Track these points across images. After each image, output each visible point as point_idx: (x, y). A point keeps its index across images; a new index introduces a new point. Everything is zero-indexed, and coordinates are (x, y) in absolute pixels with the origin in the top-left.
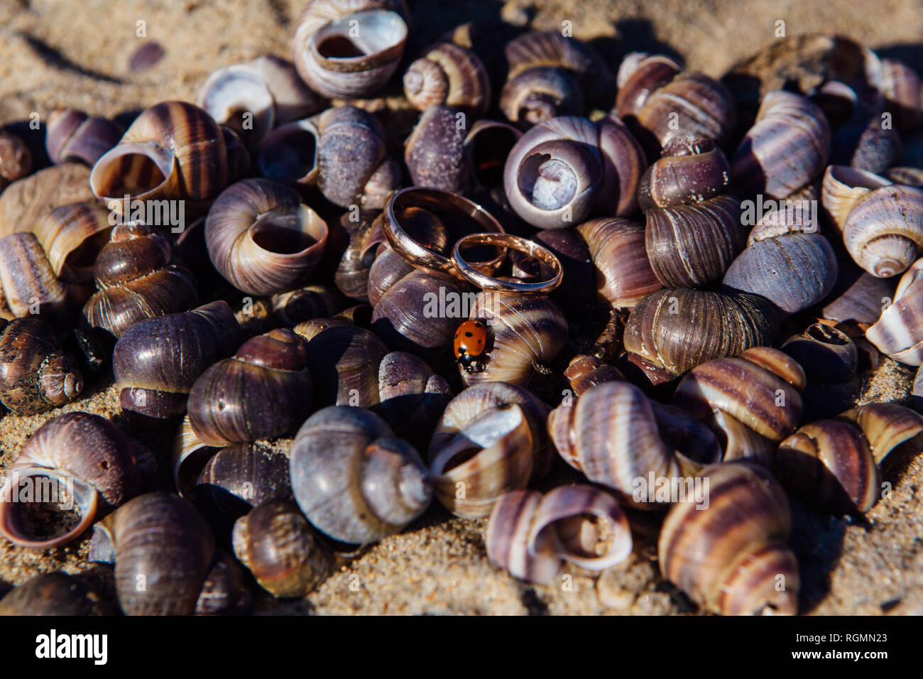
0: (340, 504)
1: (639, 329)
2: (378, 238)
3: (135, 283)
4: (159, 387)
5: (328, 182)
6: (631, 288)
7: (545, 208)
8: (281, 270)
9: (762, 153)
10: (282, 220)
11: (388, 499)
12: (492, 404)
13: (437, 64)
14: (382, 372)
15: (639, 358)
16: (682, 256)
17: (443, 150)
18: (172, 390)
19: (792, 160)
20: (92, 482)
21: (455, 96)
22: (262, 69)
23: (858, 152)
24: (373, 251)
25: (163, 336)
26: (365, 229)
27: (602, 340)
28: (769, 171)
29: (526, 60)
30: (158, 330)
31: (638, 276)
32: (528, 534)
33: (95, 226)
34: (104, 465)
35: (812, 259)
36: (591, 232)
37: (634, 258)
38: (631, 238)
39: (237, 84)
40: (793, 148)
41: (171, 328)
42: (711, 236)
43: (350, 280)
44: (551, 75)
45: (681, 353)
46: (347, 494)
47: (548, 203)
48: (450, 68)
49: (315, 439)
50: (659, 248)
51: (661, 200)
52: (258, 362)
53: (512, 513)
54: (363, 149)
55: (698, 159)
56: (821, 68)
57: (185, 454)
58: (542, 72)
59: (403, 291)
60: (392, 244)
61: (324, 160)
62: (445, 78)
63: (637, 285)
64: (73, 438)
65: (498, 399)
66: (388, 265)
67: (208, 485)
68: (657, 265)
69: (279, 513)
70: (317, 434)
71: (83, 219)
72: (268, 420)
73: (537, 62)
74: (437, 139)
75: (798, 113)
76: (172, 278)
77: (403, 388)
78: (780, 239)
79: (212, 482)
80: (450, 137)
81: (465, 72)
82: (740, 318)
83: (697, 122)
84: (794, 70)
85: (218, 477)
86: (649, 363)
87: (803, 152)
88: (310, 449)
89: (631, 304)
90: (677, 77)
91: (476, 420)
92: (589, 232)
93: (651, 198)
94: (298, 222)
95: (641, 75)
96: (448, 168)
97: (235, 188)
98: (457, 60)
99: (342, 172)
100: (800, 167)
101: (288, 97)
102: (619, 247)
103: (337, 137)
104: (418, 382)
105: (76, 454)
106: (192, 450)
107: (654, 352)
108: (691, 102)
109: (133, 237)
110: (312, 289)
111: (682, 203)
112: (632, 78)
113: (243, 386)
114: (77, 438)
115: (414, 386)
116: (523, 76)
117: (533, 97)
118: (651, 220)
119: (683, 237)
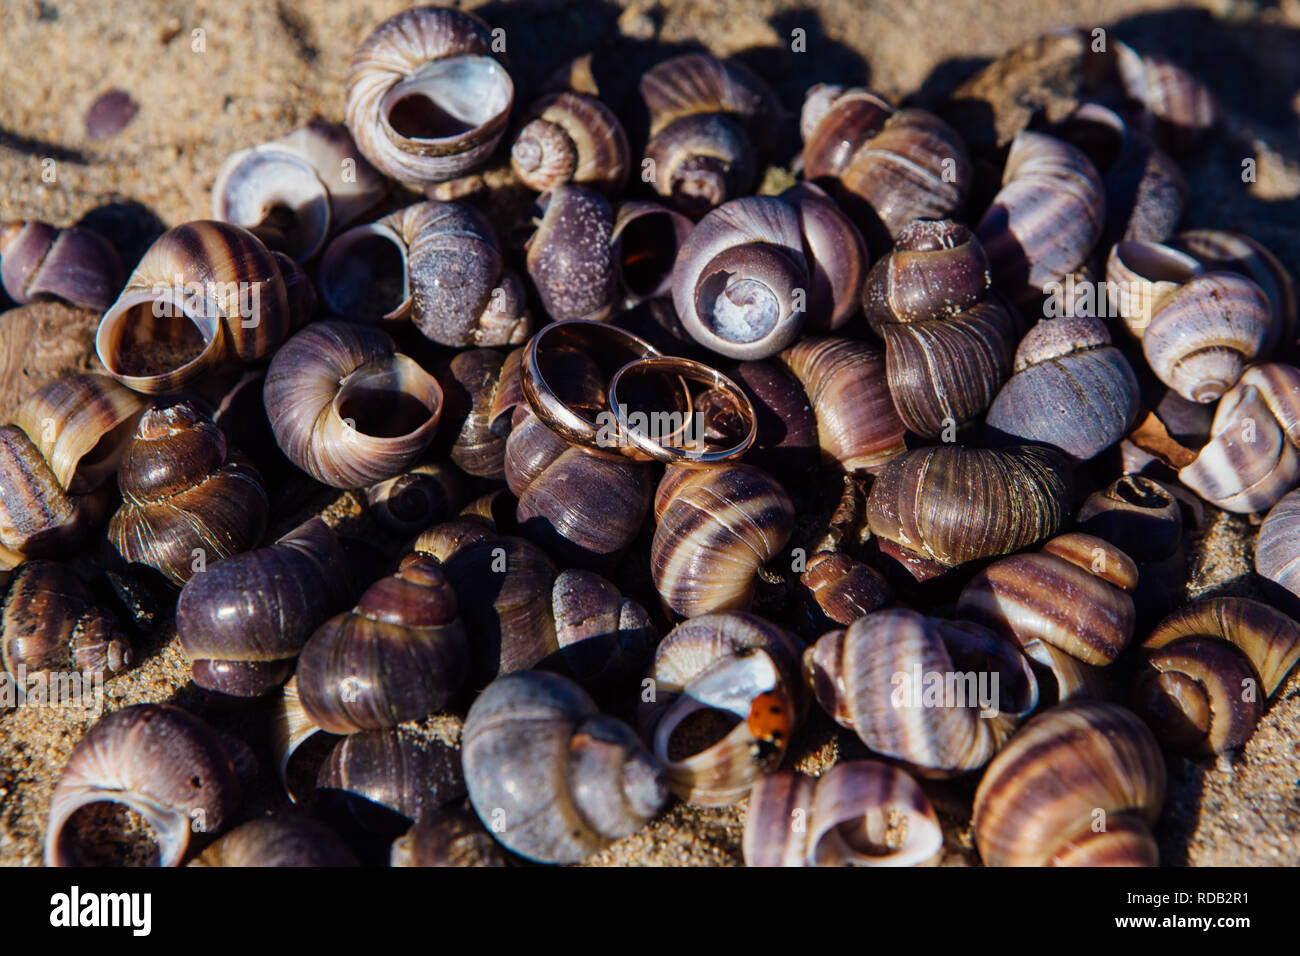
0: (546, 822)
1: (894, 508)
2: (516, 400)
3: (185, 496)
4: (251, 657)
5: (429, 317)
6: (868, 442)
7: (736, 339)
8: (388, 459)
9: (1023, 229)
10: (373, 379)
11: (612, 809)
12: (726, 650)
13: (559, 127)
14: (558, 607)
15: (897, 547)
16: (939, 392)
17: (583, 254)
18: (269, 658)
19: (1062, 238)
20: (181, 806)
21: (586, 169)
22: (304, 146)
23: (1138, 210)
24: (507, 420)
25: (253, 589)
26: (490, 383)
27: (839, 519)
28: (1033, 254)
29: (675, 105)
30: (244, 579)
31: (876, 425)
32: (806, 839)
33: (112, 416)
34: (196, 782)
35: (1110, 387)
36: (805, 363)
37: (868, 400)
38: (861, 372)
39: (270, 167)
40: (1062, 222)
41: (263, 576)
42: (975, 363)
43: (474, 456)
44: (712, 127)
45: (957, 541)
46: (555, 808)
47: (740, 332)
48: (577, 132)
49: (500, 733)
50: (903, 379)
51: (904, 313)
52: (394, 618)
53: (780, 811)
54: (475, 267)
55: (952, 256)
56: (1071, 87)
57: (294, 743)
58: (698, 123)
59: (563, 477)
60: (536, 408)
61: (422, 287)
62: (571, 146)
63: (875, 437)
64: (147, 749)
65: (734, 642)
66: (533, 439)
67: (339, 791)
68: (904, 405)
69: (458, 836)
70: (503, 725)
71: (93, 407)
72: (421, 700)
73: (689, 109)
74: (574, 241)
75: (1064, 172)
76: (236, 484)
77: (591, 628)
78: (1064, 362)
79: (345, 786)
80: (592, 236)
81: (596, 135)
82: (1031, 484)
83: (927, 190)
84: (1037, 91)
85: (351, 779)
86: (911, 554)
87: (1075, 227)
88: (496, 749)
89: (871, 463)
90: (889, 123)
91: (706, 674)
92: (801, 364)
93: (888, 310)
94: (394, 379)
95: (840, 121)
96: (592, 279)
97: (302, 340)
98: (585, 119)
99: (448, 303)
100: (1071, 246)
101: (347, 181)
102: (847, 387)
103: (437, 253)
104: (609, 616)
105: (154, 771)
106: (303, 737)
107: (920, 540)
108: (916, 161)
109: (175, 432)
110: (422, 470)
111: (932, 317)
112: (825, 127)
113: (380, 655)
114: (154, 748)
115: (605, 623)
116: (675, 129)
117: (693, 164)
118: (892, 342)
119: (940, 367)
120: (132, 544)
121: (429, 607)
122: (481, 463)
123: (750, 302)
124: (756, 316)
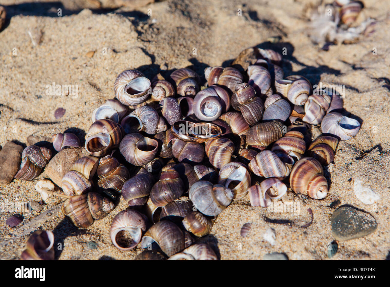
0: (213, 205)
1: (253, 138)
2: (172, 138)
3: (114, 172)
4: (141, 196)
5: (148, 128)
6: (242, 129)
7: (211, 116)
8: (151, 156)
9: (257, 83)
10: (142, 143)
11: (225, 199)
12: (234, 168)
13: (160, 87)
14: (197, 171)
15: (255, 145)
16: (253, 115)
17: (174, 109)
18: (144, 196)
19: (265, 83)
20: (138, 226)
21: (168, 94)
22: (110, 104)
23: (276, 76)
24: (171, 144)
25: (138, 182)
26: (165, 137)
27: (242, 144)
28: (261, 87)
29: (180, 78)
30: (136, 180)
31: (243, 125)
32: (263, 194)
33: (94, 162)
34: (140, 220)
35: (285, 105)
36: (225, 118)
37: (240, 121)
38: (237, 116)
39: (103, 110)
40: (264, 79)
41: (140, 179)
42: (258, 108)
43: (165, 153)
44: (189, 80)
45: (267, 140)
46: (214, 202)
47: (211, 115)
48: (164, 87)
49: (199, 191)
50: (246, 115)
51: (242, 102)
52: (168, 179)
53: (256, 191)
54: (155, 116)
55: (248, 89)
56: (254, 57)
57: (153, 212)
58: (186, 80)
59: (187, 149)
60: (178, 138)
61: (145, 123)
62: (164, 90)
63: (243, 128)
64: (129, 216)
65: (235, 166)
66: (178, 145)
67: (167, 217)
68: (248, 121)
69: (196, 214)
70: (199, 189)
71: (89, 161)
72: (179, 193)
73: (183, 79)
74: (172, 107)
75: (262, 70)
76: (121, 168)
77: (205, 174)
78: (275, 103)
79: (168, 215)
80: (175, 105)
81: (168, 86)
82: (278, 126)
83: (236, 80)
84: (248, 59)
85: (169, 213)
86: (259, 146)
87: (267, 80)
88: (199, 194)
89: (244, 133)
90: (223, 71)
91: (231, 174)
92: (224, 118)
93: (238, 103)
94: (145, 142)
95: (214, 73)
96: (177, 113)
97: (126, 138)
98: (165, 84)
99: (151, 124)
100: (267, 84)
101: (120, 110)
102: (235, 119)
103: (147, 115)
104: (207, 170)
105: (131, 220)
106: (155, 210)
107: (260, 142)
108: (233, 76)
109: (108, 160)
110: (155, 159)
111: (247, 101)
112: (211, 75)
113: (169, 186)
114: (130, 216)
115: (207, 172)
116: (182, 82)
117: (188, 88)
118: (241, 108)
119: (252, 110)
120: (106, 185)
121: (175, 175)
122: (167, 154)
123: (211, 108)
124: (213, 111)
